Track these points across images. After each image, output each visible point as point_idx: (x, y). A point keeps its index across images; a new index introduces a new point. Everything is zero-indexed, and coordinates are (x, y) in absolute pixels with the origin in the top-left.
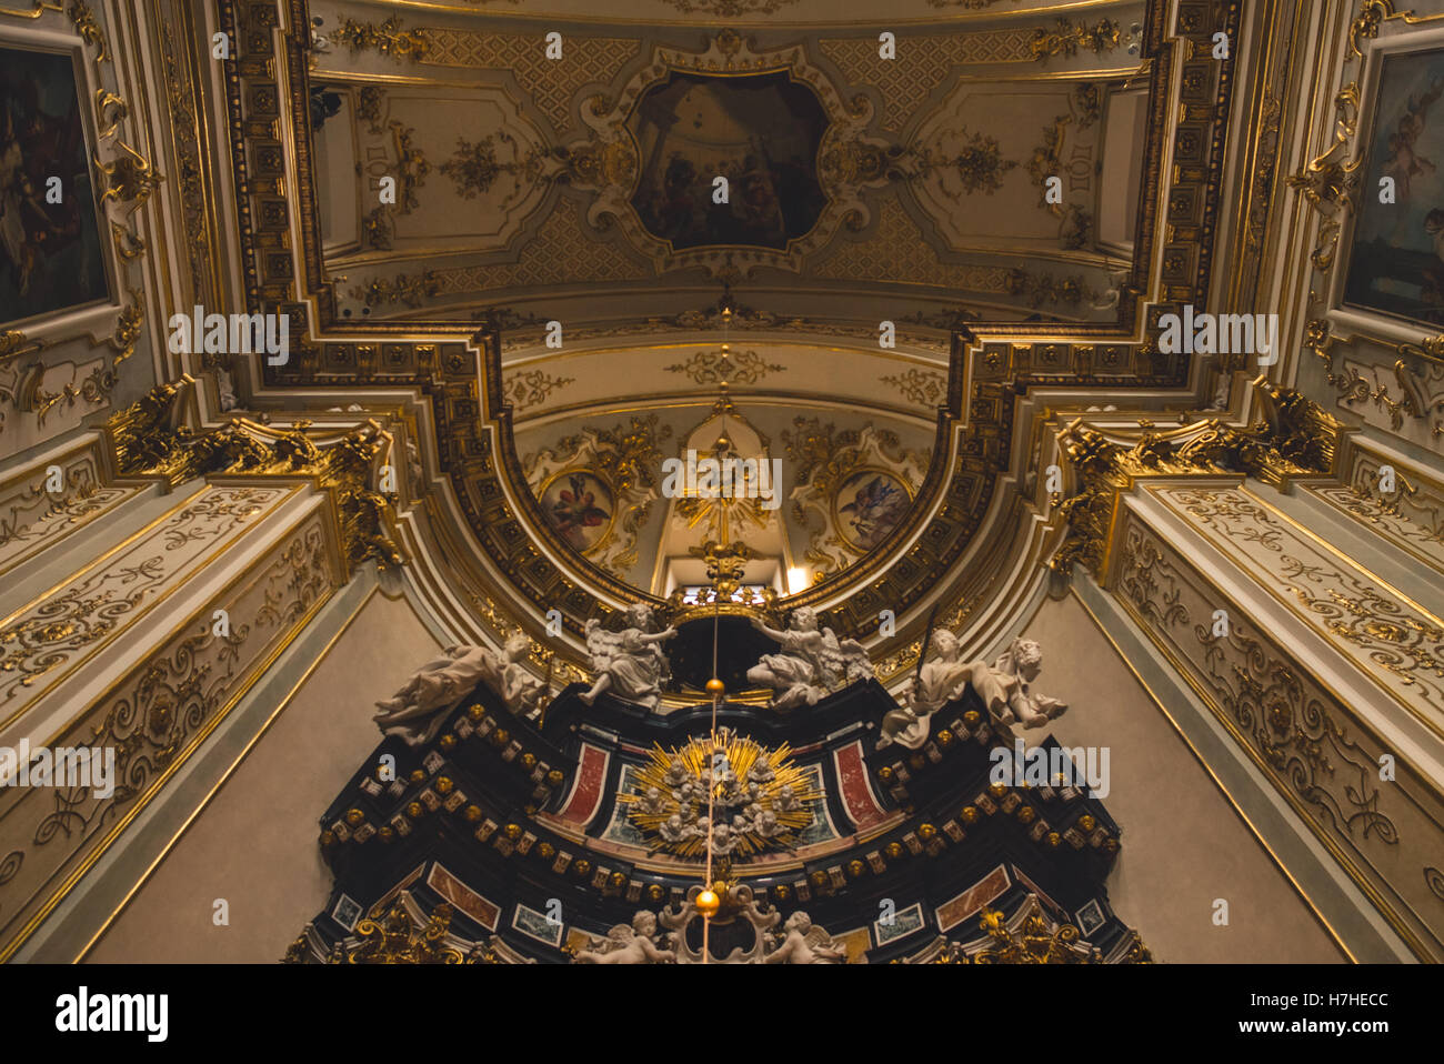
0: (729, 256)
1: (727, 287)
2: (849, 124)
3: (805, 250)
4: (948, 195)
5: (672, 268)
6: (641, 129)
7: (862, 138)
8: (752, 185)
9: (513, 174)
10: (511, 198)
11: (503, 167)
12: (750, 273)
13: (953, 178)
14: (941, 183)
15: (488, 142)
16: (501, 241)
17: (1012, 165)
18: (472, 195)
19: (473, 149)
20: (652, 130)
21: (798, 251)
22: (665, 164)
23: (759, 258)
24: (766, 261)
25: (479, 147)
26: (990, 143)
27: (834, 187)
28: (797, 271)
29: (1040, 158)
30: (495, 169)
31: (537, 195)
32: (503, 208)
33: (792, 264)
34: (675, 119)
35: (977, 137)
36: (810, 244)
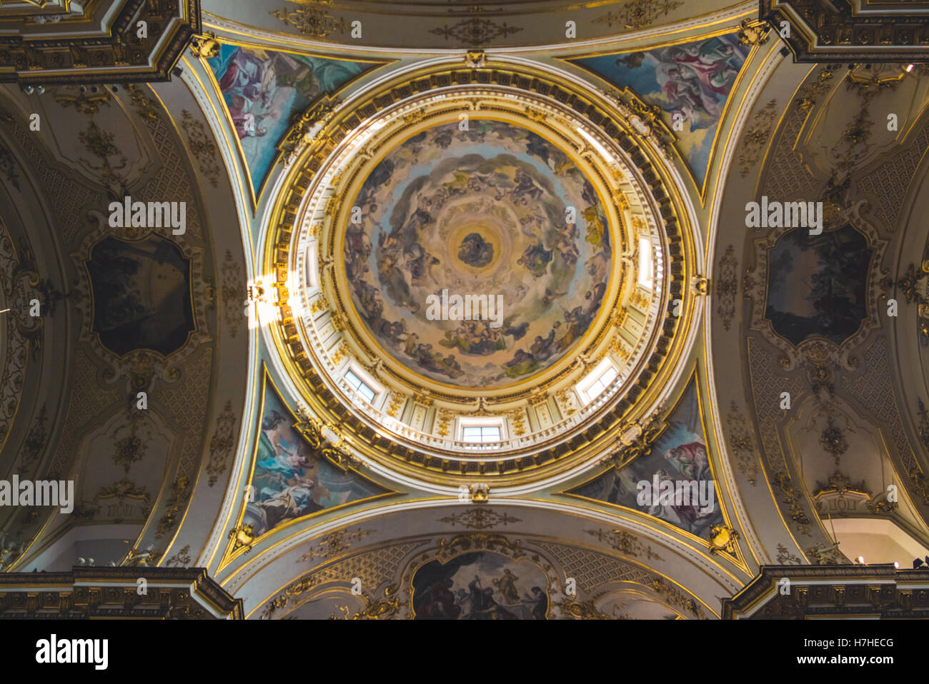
0: (87, 296)
1: (69, 295)
2: (164, 368)
3: (93, 344)
4: (116, 432)
5: (75, 262)
6: (152, 242)
7: (156, 376)
8: (127, 310)
9: (104, 166)
10: (89, 164)
11: (106, 160)
12: (79, 310)
13: (125, 434)
14: (123, 427)
15: (117, 152)
16: (59, 158)
17: (127, 469)
18: (82, 141)
19: (111, 142)
20: (152, 249)
21: (92, 339)
22: (134, 257)
23: (88, 314)
24: (87, 319)
25: (112, 146)
26: (141, 456)
27: (129, 360)
28: (81, 339)
29: (128, 486)
30: (103, 155)
31: (96, 180)
32: (81, 159)
33: (85, 336)
34: (161, 263)
35: (145, 447)
36: (97, 346)
